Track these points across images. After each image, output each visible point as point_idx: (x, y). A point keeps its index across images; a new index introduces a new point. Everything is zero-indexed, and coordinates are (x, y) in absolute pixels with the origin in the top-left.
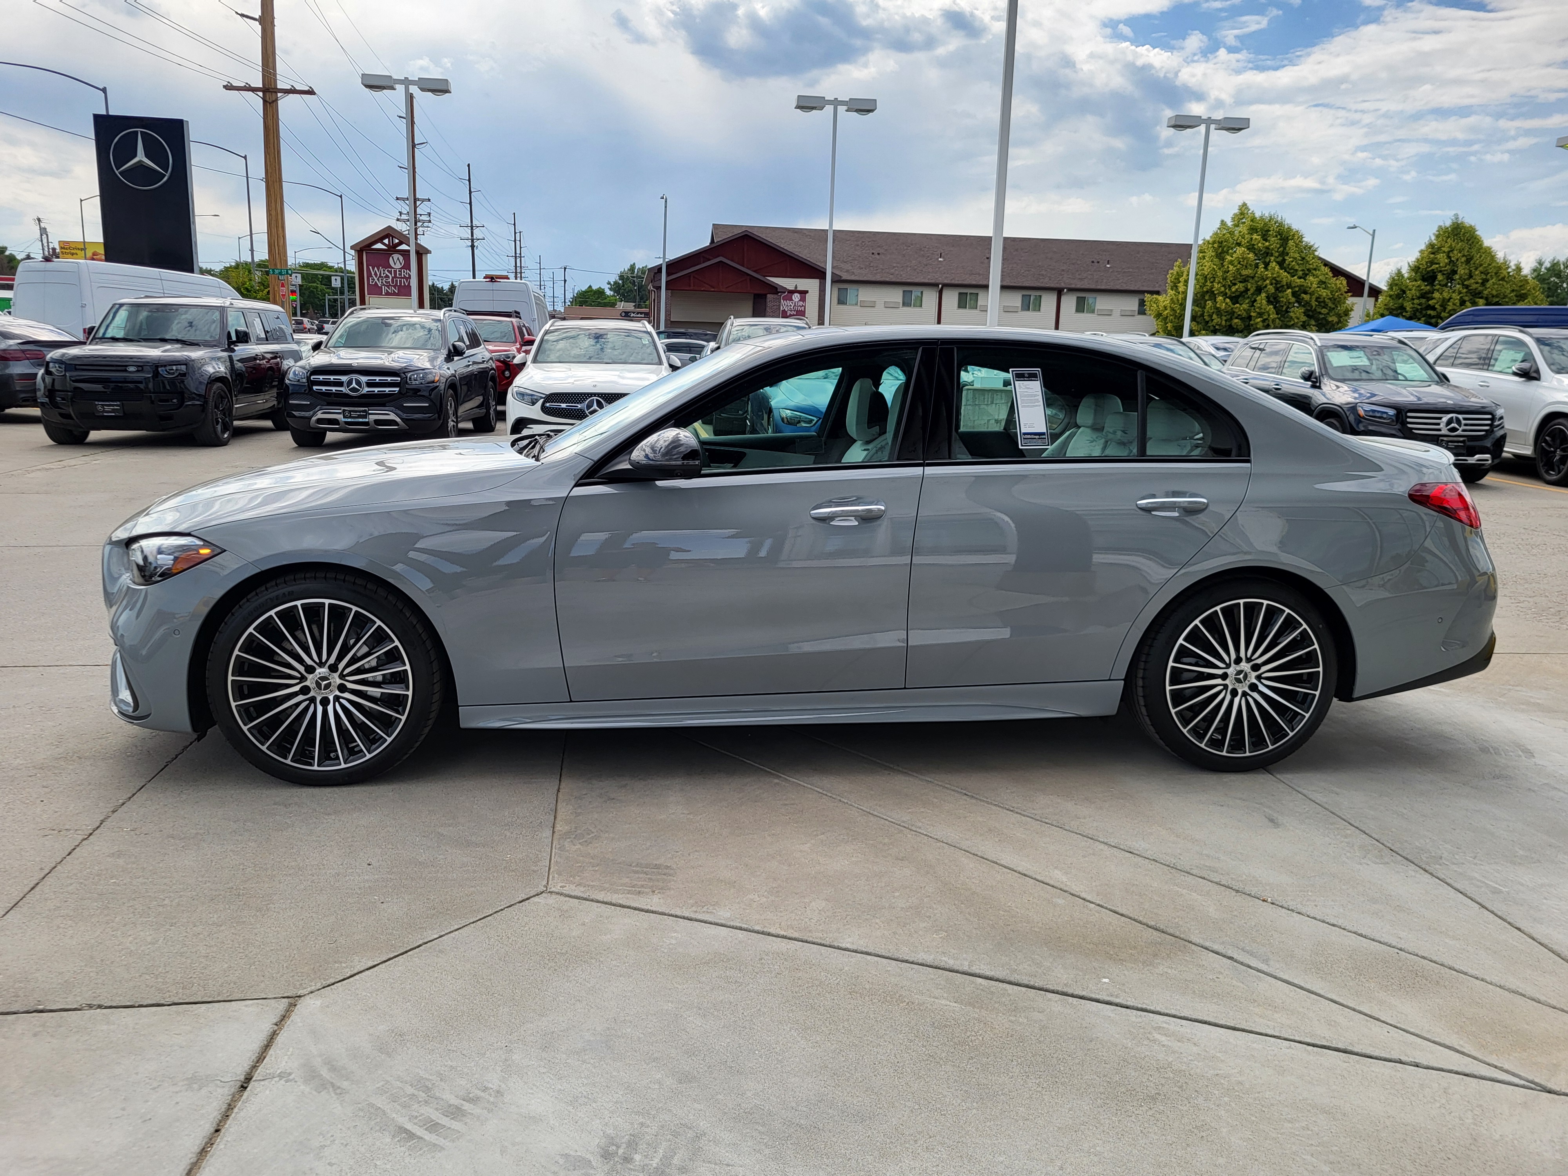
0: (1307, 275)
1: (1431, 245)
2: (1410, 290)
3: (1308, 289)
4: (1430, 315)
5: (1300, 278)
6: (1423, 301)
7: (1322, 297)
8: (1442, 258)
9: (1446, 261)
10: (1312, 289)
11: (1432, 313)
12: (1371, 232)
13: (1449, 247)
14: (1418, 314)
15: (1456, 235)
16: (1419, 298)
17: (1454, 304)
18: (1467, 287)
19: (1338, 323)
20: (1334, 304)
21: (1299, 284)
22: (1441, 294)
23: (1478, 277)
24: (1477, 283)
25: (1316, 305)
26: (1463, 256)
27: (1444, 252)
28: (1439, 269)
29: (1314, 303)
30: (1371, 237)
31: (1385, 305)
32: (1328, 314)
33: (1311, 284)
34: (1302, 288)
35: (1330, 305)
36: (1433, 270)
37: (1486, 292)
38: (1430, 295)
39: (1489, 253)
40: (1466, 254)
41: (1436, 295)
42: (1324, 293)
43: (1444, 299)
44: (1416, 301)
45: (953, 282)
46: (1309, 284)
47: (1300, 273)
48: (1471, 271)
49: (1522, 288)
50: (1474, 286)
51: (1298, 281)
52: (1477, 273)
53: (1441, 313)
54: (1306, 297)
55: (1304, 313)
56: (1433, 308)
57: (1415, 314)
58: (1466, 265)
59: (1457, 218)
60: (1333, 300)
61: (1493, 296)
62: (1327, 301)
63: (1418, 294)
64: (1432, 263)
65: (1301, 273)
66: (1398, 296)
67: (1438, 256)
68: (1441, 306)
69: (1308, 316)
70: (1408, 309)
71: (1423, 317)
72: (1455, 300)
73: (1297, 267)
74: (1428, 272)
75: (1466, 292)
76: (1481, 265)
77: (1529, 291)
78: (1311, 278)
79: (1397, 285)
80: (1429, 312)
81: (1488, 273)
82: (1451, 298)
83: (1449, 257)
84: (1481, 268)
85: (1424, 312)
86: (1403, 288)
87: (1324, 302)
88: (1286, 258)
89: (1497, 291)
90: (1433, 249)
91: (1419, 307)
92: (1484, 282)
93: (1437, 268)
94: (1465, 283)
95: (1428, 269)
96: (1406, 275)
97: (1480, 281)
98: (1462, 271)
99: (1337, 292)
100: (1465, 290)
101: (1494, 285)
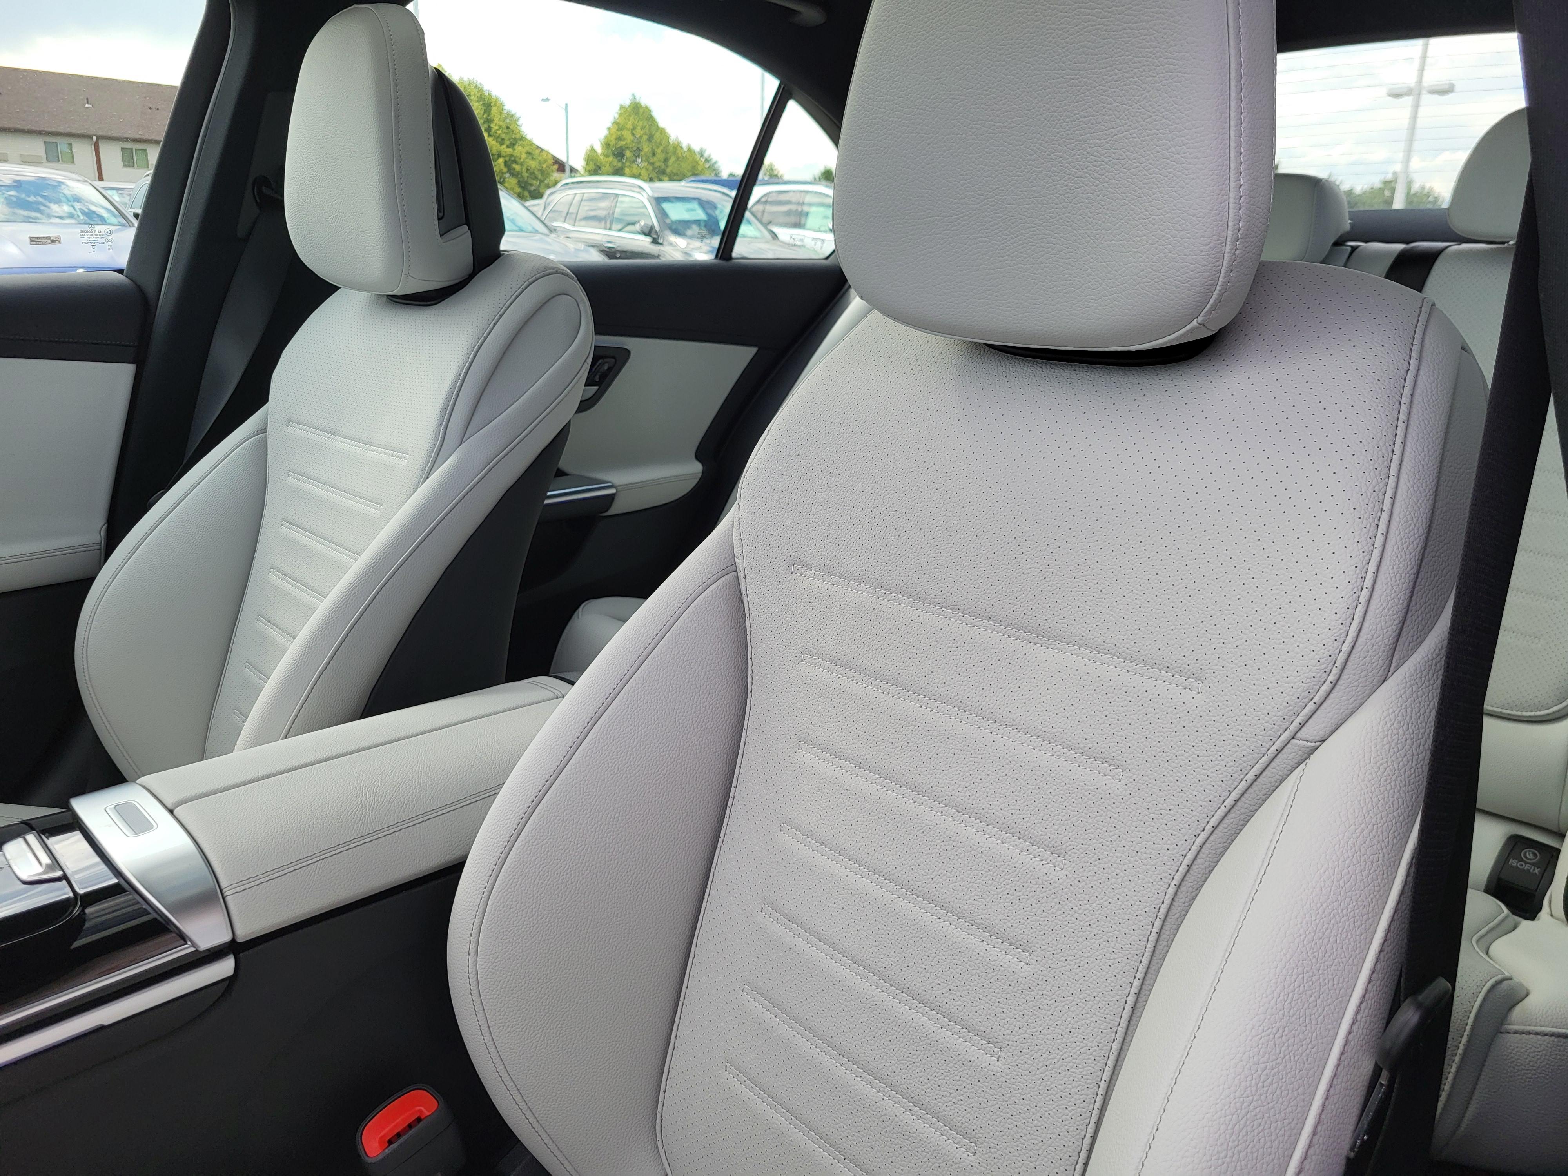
1: (616, 123)
5: (508, 147)
8: (627, 134)
9: (631, 138)
10: (522, 160)
12: (565, 107)
13: (631, 125)
15: (636, 114)
18: (652, 164)
21: (508, 153)
23: (660, 156)
26: (646, 134)
27: (628, 129)
28: (626, 146)
29: (525, 175)
30: (565, 111)
33: (520, 155)
35: (540, 177)
36: (621, 146)
39: (663, 131)
40: (647, 132)
42: (533, 164)
45: (109, 134)
46: (518, 154)
47: (508, 142)
50: (658, 164)
52: (658, 151)
54: (517, 167)
58: (649, 142)
59: (635, 98)
60: (542, 171)
62: (535, 172)
64: (619, 139)
67: (624, 133)
73: (503, 136)
75: (652, 169)
76: (661, 145)
77: (701, 171)
78: (520, 148)
79: (592, 160)
83: (633, 135)
84: (662, 148)
86: (599, 164)
88: (492, 125)
90: (618, 126)
92: (666, 160)
93: (624, 145)
94: (650, 160)
95: (617, 146)
97: (662, 159)
98: (646, 149)
100: (651, 167)
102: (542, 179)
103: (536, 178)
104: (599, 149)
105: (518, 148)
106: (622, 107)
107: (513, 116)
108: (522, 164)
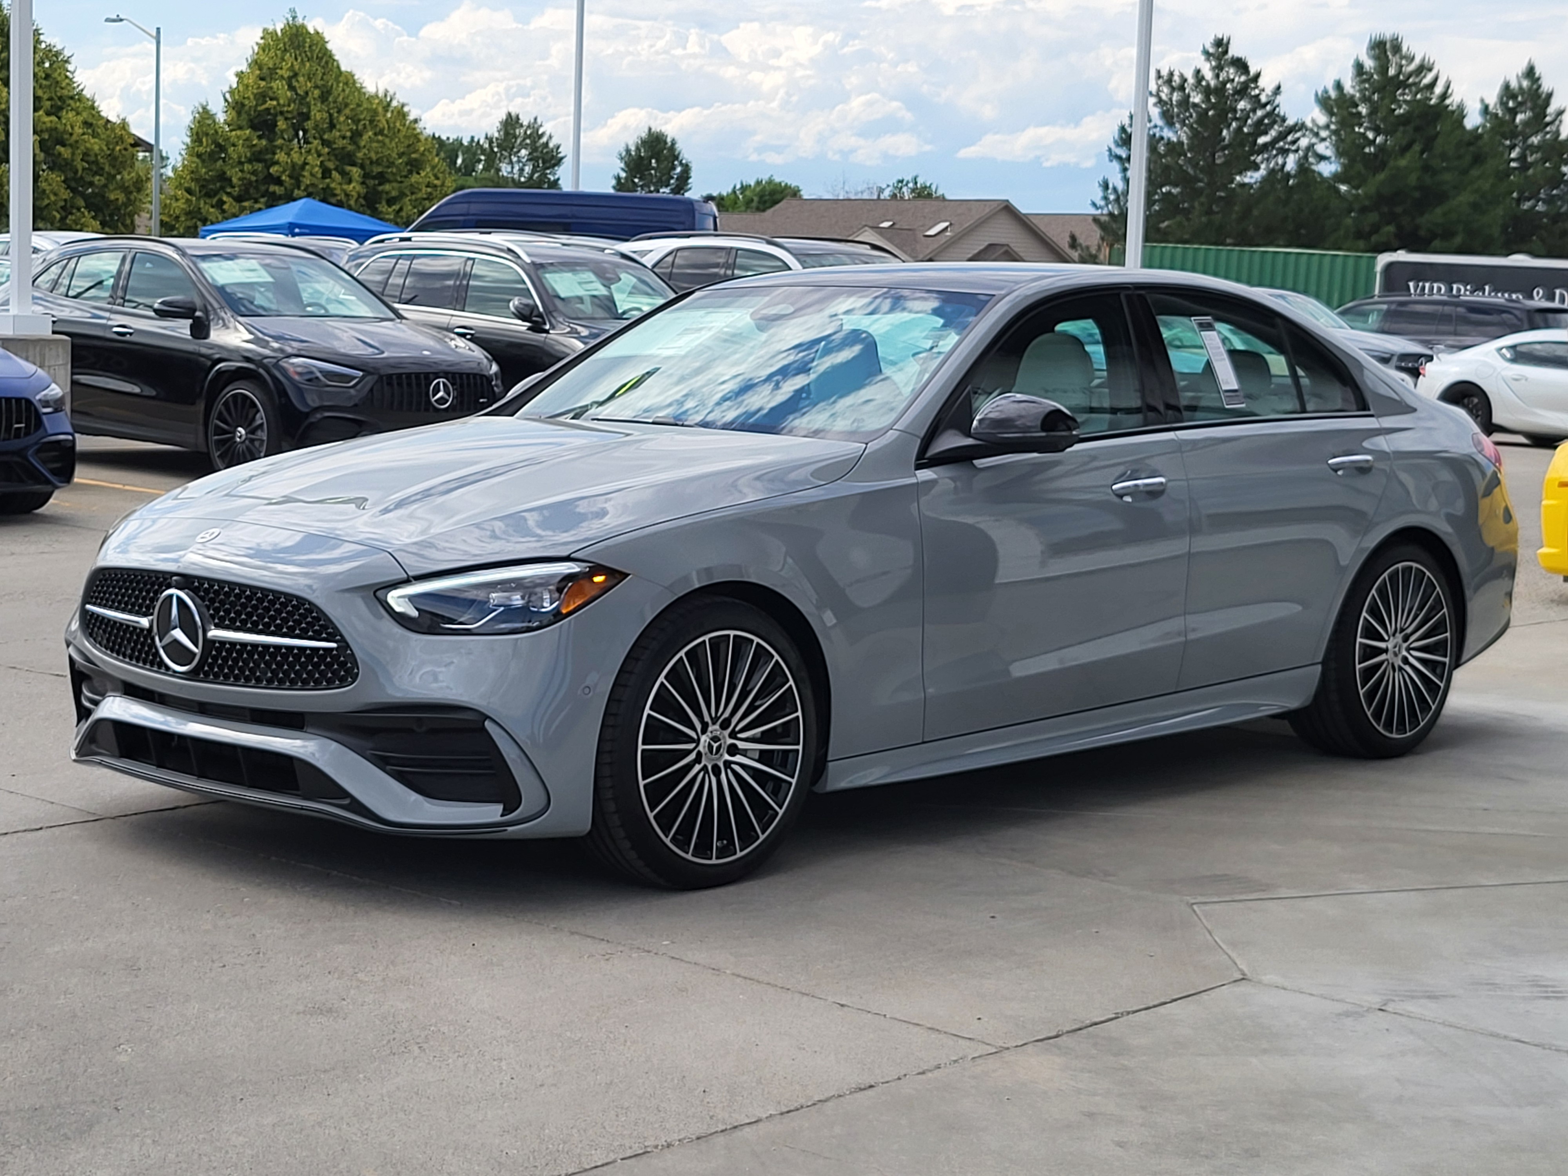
0: (61, 109)
2: (234, 145)
3: (66, 136)
4: (274, 193)
5: (48, 114)
6: (259, 166)
7: (92, 153)
9: (289, 94)
10: (74, 137)
11: (274, 188)
12: (154, 33)
13: (288, 69)
14: (252, 191)
15: (298, 47)
16: (250, 161)
17: (312, 175)
18: (329, 144)
19: (126, 205)
20: (114, 167)
22: (288, 154)
23: (345, 126)
24: (344, 138)
25: (84, 169)
26: (316, 87)
27: (282, 77)
28: (278, 109)
29: (80, 165)
30: (154, 41)
31: (192, 172)
32: (105, 186)
33: (72, 127)
34: (54, 133)
36: (268, 109)
37: (360, 155)
38: (269, 156)
39: (349, 80)
40: (320, 83)
41: (281, 156)
42: (95, 145)
43: (294, 165)
44: (247, 167)
46: (69, 127)
48: (331, 115)
49: (411, 149)
50: (341, 143)
51: (47, 119)
52: (342, 119)
53: (292, 192)
55: (64, 182)
56: (278, 182)
57: (247, 191)
58: (322, 103)
59: (293, 18)
60: (112, 158)
61: (372, 163)
63: (248, 155)
64: (262, 96)
65: (48, 103)
66: (212, 157)
67: (274, 85)
68: (290, 176)
69: (74, 190)
70: (235, 180)
71: (263, 196)
72: (313, 167)
74: (260, 114)
75: (328, 153)
76: (346, 105)
77: (423, 154)
80: (273, 188)
81: (359, 120)
82: (306, 163)
83: (291, 88)
84: (347, 111)
85: (263, 188)
86: (219, 141)
87: (96, 162)
89: (377, 153)
90: (260, 69)
91: (253, 178)
92: (356, 135)
93: (275, 108)
94: (326, 137)
95: (260, 108)
96: (221, 117)
97: (348, 134)
98: (318, 114)
99: (117, 143)
100: (327, 150)
101: (371, 142)
102: (113, 172)
103: (100, 171)
104: (220, 114)
105: (69, 116)
106: (267, 34)
107: (57, 54)
108: (74, 146)
